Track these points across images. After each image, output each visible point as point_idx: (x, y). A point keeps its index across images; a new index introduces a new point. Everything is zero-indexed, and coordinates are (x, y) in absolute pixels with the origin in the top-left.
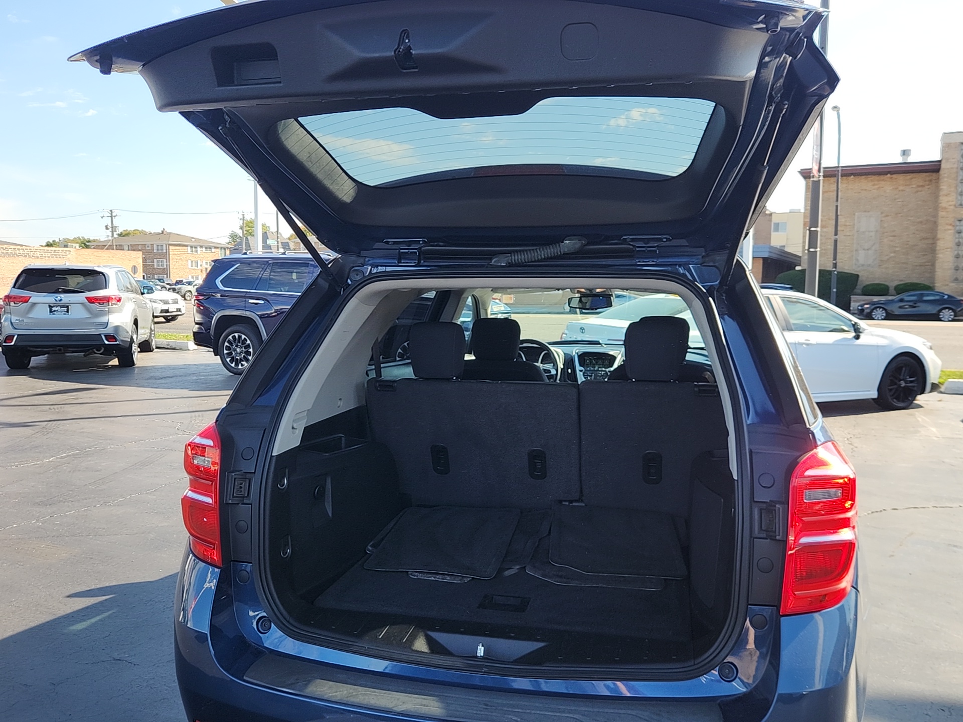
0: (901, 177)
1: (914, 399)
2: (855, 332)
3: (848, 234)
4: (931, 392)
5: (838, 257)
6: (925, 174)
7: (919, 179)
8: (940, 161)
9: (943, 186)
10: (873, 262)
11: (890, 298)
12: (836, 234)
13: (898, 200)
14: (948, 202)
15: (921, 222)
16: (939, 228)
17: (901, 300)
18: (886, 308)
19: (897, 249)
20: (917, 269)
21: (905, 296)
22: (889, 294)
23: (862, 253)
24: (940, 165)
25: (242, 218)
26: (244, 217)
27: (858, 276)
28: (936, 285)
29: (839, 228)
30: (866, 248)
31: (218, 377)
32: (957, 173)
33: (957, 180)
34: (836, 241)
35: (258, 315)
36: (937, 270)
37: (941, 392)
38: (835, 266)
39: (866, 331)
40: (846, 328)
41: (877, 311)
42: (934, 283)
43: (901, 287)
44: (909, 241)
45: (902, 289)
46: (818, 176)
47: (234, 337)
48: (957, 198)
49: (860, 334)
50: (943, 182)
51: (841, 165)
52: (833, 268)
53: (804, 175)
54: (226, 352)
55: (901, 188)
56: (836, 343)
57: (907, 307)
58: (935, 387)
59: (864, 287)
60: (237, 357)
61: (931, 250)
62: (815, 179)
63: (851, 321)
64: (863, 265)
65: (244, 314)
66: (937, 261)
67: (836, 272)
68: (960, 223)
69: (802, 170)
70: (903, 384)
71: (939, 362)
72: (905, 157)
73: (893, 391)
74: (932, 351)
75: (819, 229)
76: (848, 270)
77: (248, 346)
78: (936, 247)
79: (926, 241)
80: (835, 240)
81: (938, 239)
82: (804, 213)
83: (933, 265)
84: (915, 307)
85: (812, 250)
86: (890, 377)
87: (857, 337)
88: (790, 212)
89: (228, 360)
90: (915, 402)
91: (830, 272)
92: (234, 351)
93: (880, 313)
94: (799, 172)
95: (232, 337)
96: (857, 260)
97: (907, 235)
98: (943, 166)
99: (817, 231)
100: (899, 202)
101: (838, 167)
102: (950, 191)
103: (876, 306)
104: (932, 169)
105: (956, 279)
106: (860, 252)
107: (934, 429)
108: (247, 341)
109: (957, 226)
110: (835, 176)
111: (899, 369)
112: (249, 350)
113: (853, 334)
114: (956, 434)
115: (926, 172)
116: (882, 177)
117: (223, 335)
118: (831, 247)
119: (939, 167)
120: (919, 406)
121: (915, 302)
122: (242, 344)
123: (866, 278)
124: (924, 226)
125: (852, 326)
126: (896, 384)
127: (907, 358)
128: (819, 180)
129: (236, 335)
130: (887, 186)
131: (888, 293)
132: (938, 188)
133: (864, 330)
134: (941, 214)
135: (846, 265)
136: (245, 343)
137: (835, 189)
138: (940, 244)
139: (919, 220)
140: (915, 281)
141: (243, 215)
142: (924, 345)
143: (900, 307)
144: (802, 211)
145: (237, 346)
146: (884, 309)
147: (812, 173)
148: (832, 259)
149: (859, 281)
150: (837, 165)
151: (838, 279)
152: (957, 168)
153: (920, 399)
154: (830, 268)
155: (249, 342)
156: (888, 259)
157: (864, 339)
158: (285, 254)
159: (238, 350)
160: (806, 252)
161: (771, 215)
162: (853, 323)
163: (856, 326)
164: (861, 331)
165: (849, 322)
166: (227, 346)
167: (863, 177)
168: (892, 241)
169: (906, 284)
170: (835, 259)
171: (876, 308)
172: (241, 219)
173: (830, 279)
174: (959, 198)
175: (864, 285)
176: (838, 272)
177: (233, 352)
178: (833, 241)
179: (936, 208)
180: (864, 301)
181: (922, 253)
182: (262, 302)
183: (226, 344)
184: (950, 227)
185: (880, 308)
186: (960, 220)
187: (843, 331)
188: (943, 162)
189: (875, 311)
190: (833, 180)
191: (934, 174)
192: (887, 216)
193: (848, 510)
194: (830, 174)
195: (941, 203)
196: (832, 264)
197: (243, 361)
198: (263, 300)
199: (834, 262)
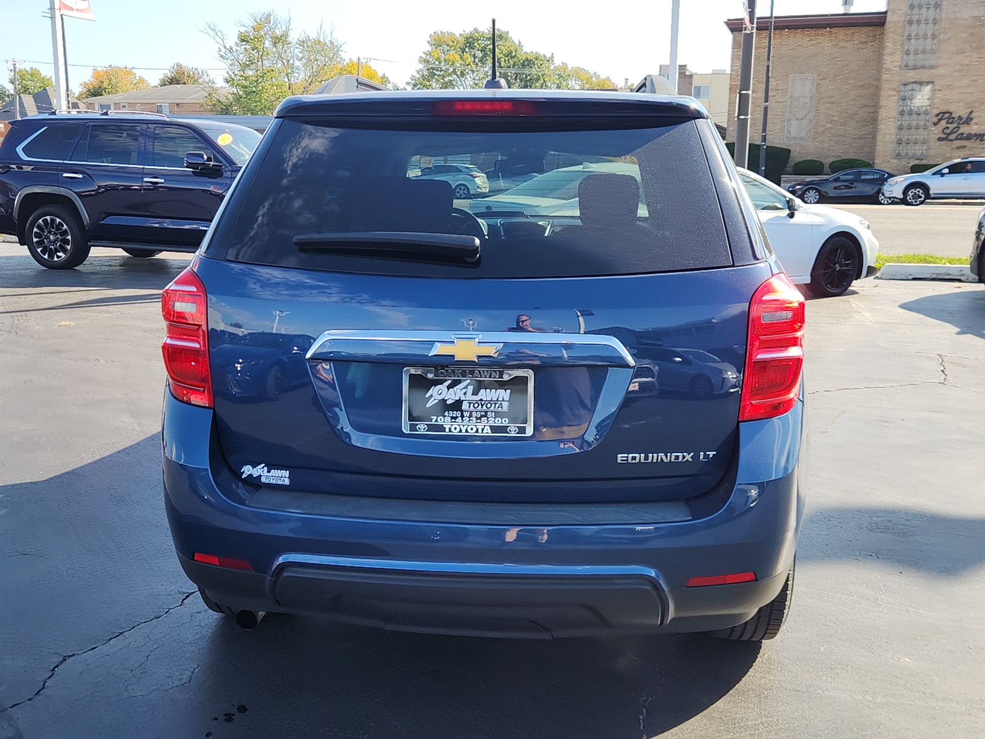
0: (841, 33)
1: (849, 285)
2: (790, 210)
3: (780, 100)
4: (866, 277)
5: (768, 129)
6: (868, 28)
7: (861, 34)
8: (886, 13)
9: (888, 42)
10: (807, 135)
11: (824, 177)
12: (766, 101)
13: (838, 60)
14: (893, 62)
15: (863, 86)
16: (882, 93)
17: (837, 180)
18: (820, 189)
19: (835, 119)
20: (856, 143)
21: (840, 175)
22: (824, 173)
23: (795, 123)
24: (886, 17)
25: (13, 69)
26: (15, 68)
27: (790, 150)
28: (876, 161)
29: (770, 94)
30: (800, 117)
31: (28, 271)
32: (904, 27)
33: (903, 36)
34: (766, 109)
35: (75, 192)
36: (878, 143)
37: (877, 278)
38: (764, 139)
39: (801, 209)
40: (779, 206)
41: (809, 192)
42: (874, 159)
43: (838, 164)
44: (848, 109)
45: (838, 166)
46: (750, 28)
47: (45, 221)
48: (902, 58)
49: (795, 212)
50: (888, 39)
51: (774, 15)
52: (762, 142)
53: (733, 27)
54: (35, 240)
55: (841, 44)
56: (768, 222)
57: (843, 187)
58: (871, 271)
59: (796, 164)
60: (51, 247)
61: (872, 120)
62: (747, 32)
63: (785, 197)
64: (795, 138)
65: (57, 191)
66: (878, 133)
67: (765, 147)
68: (905, 88)
69: (729, 20)
70: (838, 267)
71: (876, 243)
72: (847, 6)
73: (827, 276)
74: (869, 231)
75: (750, 92)
76: (779, 144)
77: (65, 233)
78: (878, 117)
79: (866, 109)
80: (765, 107)
81: (880, 107)
82: (731, 74)
83: (874, 138)
84: (852, 188)
85: (742, 117)
86: (824, 260)
87: (791, 216)
88: (712, 74)
89: (39, 250)
90: (850, 288)
91: (758, 147)
92: (47, 239)
93: (812, 195)
94: (726, 23)
95: (43, 221)
96: (790, 132)
97: (847, 101)
98: (889, 18)
99: (748, 95)
100: (839, 61)
101: (771, 17)
102: (895, 49)
103: (809, 187)
104: (876, 21)
105: (898, 155)
106: (792, 122)
107: (868, 315)
108: (63, 226)
109: (902, 91)
110: (768, 30)
111: (834, 251)
112: (67, 238)
113: (787, 212)
114: (891, 319)
115: (870, 26)
116: (820, 31)
117: (31, 218)
118: (760, 116)
119: (884, 21)
120: (854, 293)
121: (852, 181)
122: (56, 230)
123: (797, 155)
124: (866, 91)
125: (786, 203)
126: (830, 268)
127: (842, 238)
128: (752, 33)
129: (48, 218)
130: (825, 42)
131: (823, 171)
132: (881, 46)
133: (799, 207)
134: (885, 76)
135: (776, 139)
136: (61, 229)
137: (767, 44)
138: (883, 113)
139: (860, 84)
140: (852, 156)
141: (15, 64)
142: (861, 223)
143: (835, 188)
144: (728, 71)
145: (50, 232)
146: (817, 190)
147: (745, 24)
148: (761, 131)
149: (790, 158)
150: (769, 15)
151: (767, 154)
152: (904, 21)
153: (856, 285)
154: (758, 142)
155: (65, 227)
156: (824, 131)
157: (799, 217)
158: (107, 115)
159: (52, 237)
160: (736, 119)
161: (691, 76)
162: (788, 199)
163: (790, 203)
164: (795, 208)
165: (784, 199)
166: (36, 232)
167: (799, 31)
168: (828, 109)
169: (843, 161)
170: (764, 130)
171: (808, 190)
172: (11, 70)
173: (759, 154)
174: (905, 57)
175: (797, 162)
176: (767, 147)
177: (45, 240)
178: (763, 109)
179: (879, 69)
180: (795, 181)
181: (863, 124)
182: (81, 176)
183: (35, 230)
184: (894, 93)
185: (813, 189)
186: (905, 85)
187: (777, 209)
188: (889, 14)
189: (807, 193)
190: (765, 33)
191: (879, 29)
192: (825, 79)
193: (796, 331)
194: (764, 25)
195: (885, 64)
196: (761, 137)
197: (59, 252)
198: (82, 174)
199: (764, 134)
